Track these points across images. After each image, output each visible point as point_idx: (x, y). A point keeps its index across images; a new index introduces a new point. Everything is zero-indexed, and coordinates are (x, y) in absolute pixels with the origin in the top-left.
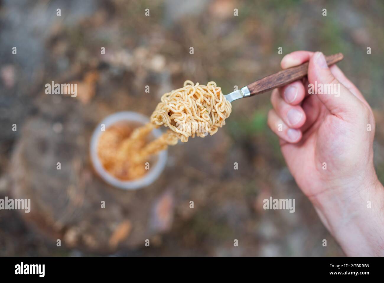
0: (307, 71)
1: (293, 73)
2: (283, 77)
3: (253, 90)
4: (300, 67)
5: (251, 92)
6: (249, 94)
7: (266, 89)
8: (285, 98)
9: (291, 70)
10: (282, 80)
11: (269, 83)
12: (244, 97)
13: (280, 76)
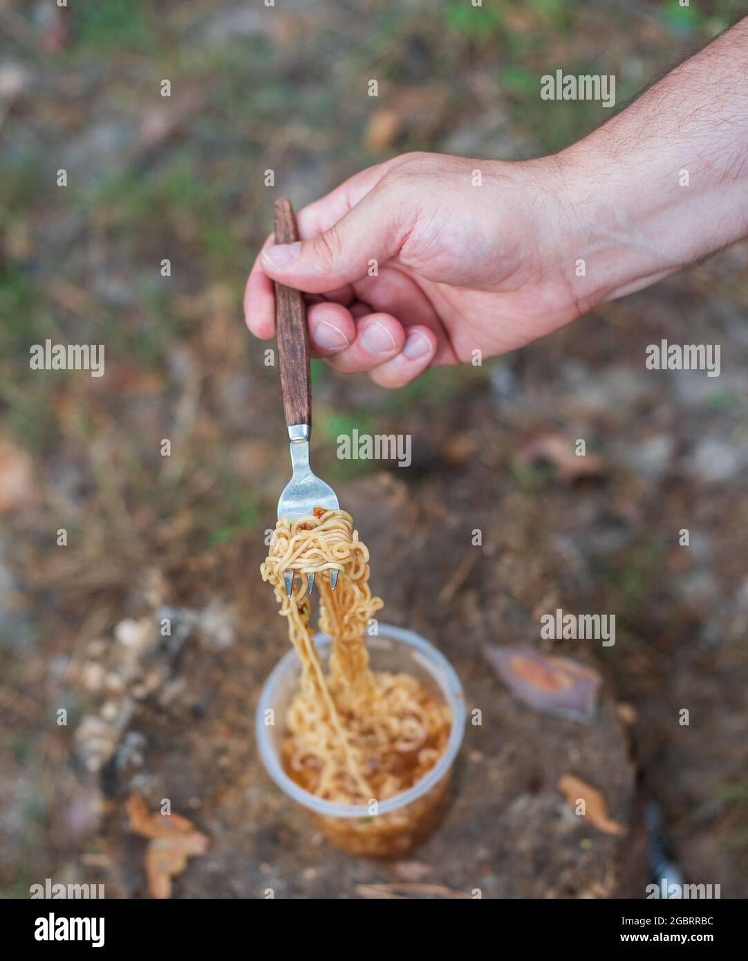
0: (295, 290)
1: (289, 319)
2: (291, 342)
3: (301, 415)
4: (281, 302)
5: (302, 422)
6: (305, 427)
7: (306, 387)
8: (336, 349)
9: (281, 320)
10: (299, 347)
11: (295, 377)
12: (308, 438)
13: (286, 349)
